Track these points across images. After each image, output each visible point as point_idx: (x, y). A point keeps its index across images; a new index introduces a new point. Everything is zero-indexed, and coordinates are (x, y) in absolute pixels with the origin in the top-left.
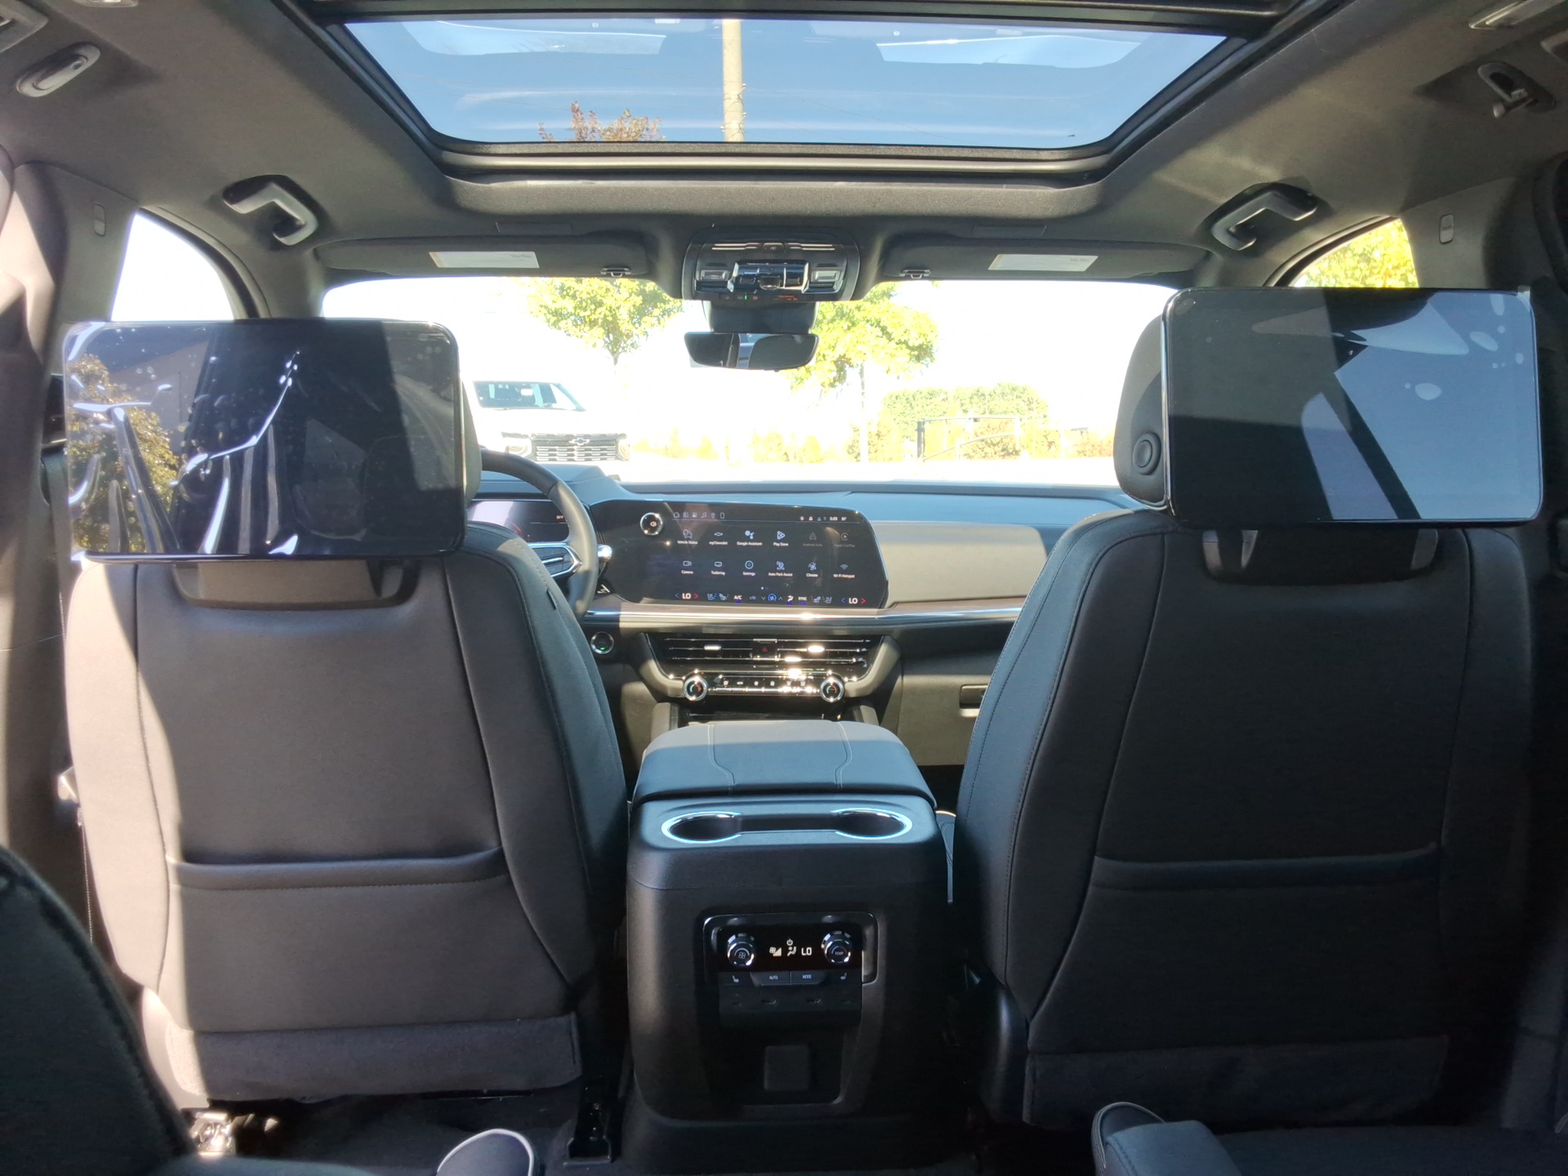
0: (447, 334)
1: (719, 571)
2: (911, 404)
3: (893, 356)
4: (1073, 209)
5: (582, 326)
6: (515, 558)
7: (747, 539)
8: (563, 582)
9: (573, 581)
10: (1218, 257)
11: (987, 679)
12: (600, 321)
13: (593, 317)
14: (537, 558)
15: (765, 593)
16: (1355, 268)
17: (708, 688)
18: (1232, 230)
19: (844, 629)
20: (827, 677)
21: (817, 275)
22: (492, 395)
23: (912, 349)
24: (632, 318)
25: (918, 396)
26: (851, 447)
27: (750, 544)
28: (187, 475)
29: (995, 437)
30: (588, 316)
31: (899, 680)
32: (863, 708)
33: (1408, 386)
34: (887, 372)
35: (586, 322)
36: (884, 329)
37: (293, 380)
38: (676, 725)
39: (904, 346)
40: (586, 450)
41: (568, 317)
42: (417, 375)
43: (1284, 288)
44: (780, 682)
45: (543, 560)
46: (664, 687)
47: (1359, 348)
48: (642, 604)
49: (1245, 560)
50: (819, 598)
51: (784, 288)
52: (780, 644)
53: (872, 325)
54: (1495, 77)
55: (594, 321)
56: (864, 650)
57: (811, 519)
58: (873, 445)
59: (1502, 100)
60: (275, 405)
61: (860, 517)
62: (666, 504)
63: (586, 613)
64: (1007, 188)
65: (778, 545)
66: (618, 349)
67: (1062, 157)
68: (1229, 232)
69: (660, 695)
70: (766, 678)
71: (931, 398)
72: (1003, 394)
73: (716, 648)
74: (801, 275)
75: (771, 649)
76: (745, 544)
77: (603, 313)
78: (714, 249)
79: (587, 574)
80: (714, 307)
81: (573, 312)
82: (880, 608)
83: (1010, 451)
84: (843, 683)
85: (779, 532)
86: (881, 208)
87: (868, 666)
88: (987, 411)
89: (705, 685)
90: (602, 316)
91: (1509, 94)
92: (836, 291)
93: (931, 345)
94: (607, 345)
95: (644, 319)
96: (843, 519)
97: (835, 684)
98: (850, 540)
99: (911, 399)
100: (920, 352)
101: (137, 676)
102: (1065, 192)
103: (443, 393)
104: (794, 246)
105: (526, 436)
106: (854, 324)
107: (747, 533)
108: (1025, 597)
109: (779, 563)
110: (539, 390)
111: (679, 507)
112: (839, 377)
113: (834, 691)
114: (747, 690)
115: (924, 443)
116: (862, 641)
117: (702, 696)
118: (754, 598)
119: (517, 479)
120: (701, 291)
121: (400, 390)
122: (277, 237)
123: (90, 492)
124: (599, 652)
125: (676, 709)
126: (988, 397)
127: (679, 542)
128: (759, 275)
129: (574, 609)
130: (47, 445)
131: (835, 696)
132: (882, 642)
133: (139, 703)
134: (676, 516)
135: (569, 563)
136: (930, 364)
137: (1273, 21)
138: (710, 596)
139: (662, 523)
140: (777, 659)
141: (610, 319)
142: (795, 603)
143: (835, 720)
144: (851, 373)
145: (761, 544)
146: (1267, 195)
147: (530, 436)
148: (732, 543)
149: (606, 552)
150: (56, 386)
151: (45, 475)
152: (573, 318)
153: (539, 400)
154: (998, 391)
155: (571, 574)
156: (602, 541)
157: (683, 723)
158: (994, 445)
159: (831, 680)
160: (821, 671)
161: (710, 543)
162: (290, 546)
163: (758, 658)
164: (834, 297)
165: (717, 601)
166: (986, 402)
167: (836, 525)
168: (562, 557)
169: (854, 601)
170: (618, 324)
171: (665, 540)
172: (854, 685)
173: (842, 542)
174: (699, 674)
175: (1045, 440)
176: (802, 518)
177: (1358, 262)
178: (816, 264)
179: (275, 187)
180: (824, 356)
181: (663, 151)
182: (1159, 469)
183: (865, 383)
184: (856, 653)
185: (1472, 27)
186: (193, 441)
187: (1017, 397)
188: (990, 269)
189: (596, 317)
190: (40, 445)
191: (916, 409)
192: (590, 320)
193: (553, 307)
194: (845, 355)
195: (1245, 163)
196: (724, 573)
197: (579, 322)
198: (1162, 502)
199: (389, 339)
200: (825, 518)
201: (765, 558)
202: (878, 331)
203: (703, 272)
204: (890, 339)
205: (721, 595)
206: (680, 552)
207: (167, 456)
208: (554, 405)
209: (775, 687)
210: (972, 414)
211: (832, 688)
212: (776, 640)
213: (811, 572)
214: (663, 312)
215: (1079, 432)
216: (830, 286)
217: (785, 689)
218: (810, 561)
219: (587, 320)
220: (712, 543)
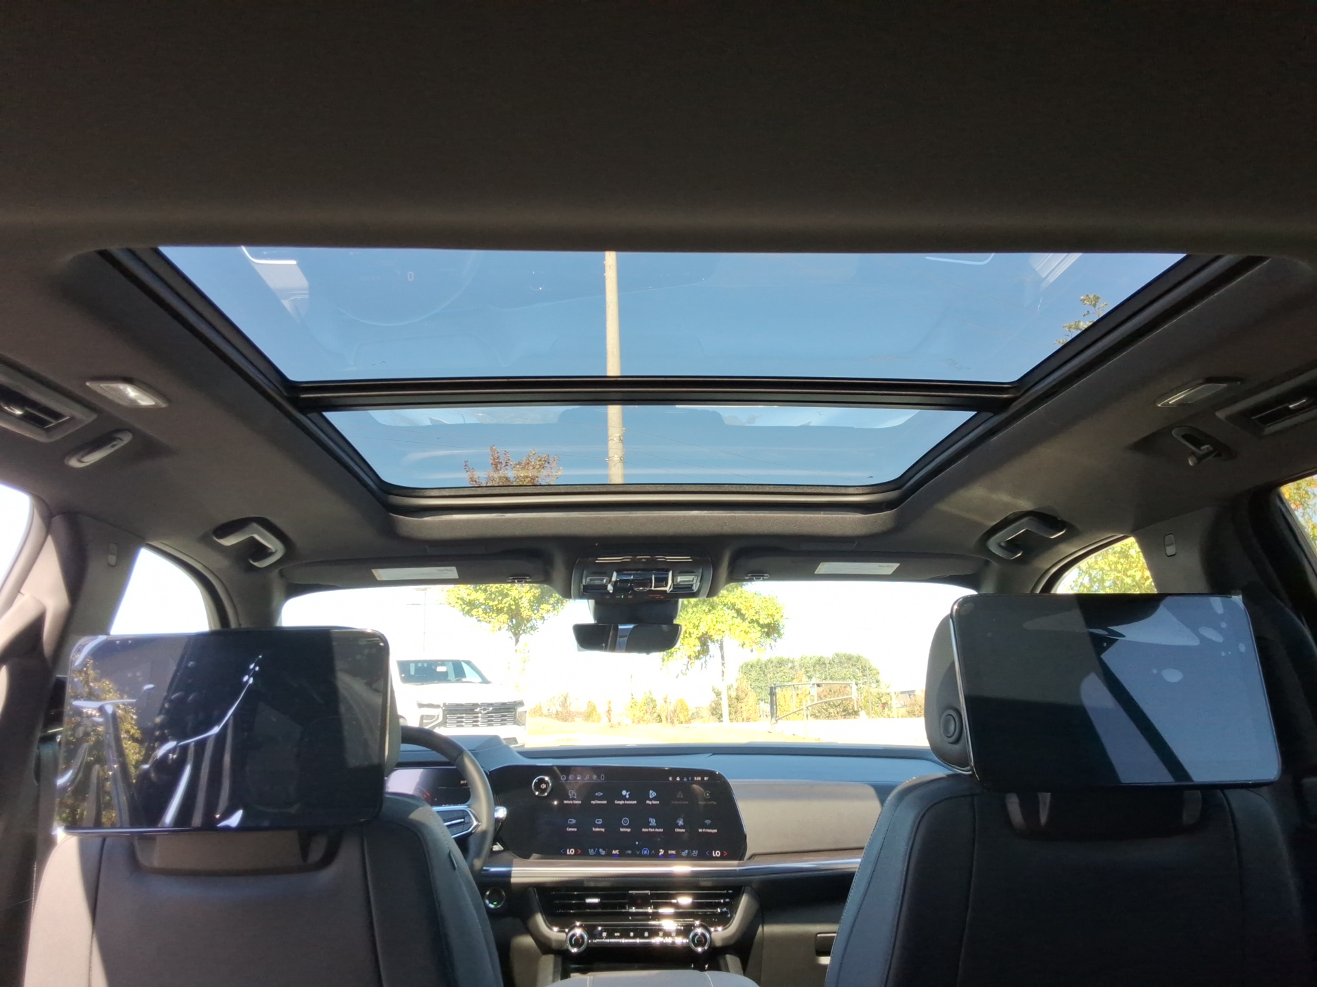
0: (382, 638)
1: (599, 828)
2: (764, 672)
3: (746, 633)
4: (876, 529)
5: (491, 614)
6: (423, 824)
7: (624, 798)
8: (462, 842)
9: (472, 840)
10: (995, 565)
11: (834, 927)
12: (505, 609)
13: (500, 606)
14: (439, 819)
15: (640, 848)
16: (1116, 563)
17: (589, 939)
18: (1003, 544)
19: (709, 881)
20: (695, 927)
21: (679, 579)
22: (412, 672)
23: (762, 626)
24: (532, 606)
25: (770, 665)
26: (714, 709)
27: (626, 802)
28: (157, 759)
29: (836, 699)
30: (496, 605)
31: (760, 929)
32: (728, 957)
33: (1155, 671)
34: (743, 645)
35: (494, 610)
36: (738, 612)
37: (254, 679)
38: (559, 976)
39: (755, 625)
40: (489, 717)
41: (480, 607)
42: (355, 672)
43: (1046, 594)
44: (654, 932)
45: (445, 822)
46: (548, 939)
47: (1111, 642)
48: (530, 860)
49: (1043, 819)
50: (686, 851)
51: (653, 588)
52: (653, 896)
53: (728, 608)
54: (1185, 437)
55: (501, 609)
56: (727, 900)
57: (678, 779)
58: (733, 708)
59: (1193, 453)
60: (236, 699)
61: (720, 776)
62: (556, 768)
63: (482, 870)
64: (824, 514)
65: (650, 803)
66: (519, 632)
67: (865, 492)
68: (1000, 546)
69: (545, 946)
70: (641, 929)
71: (780, 667)
72: (840, 662)
73: (596, 900)
74: (666, 580)
75: (645, 902)
76: (622, 802)
77: (508, 603)
78: (597, 561)
79: (484, 833)
80: (597, 603)
81: (484, 602)
82: (740, 860)
83: (850, 711)
84: (710, 933)
85: (651, 792)
86: (727, 529)
87: (732, 916)
88: (829, 677)
89: (586, 937)
90: (507, 605)
91: (1199, 448)
92: (695, 591)
93: (778, 624)
94: (510, 628)
95: (542, 606)
96: (706, 779)
97: (703, 935)
98: (712, 798)
99: (764, 667)
100: (769, 630)
101: (92, 938)
102: (869, 517)
103: (374, 686)
104: (660, 558)
105: (438, 706)
106: (713, 608)
107: (624, 793)
108: (862, 848)
109: (651, 820)
110: (452, 667)
111: (566, 770)
112: (703, 651)
113: (701, 941)
114: (624, 941)
115: (776, 705)
116: (726, 892)
117: (583, 947)
118: (630, 852)
119: (429, 749)
120: (586, 592)
121: (340, 685)
122: (252, 562)
123: (76, 775)
124: (492, 906)
125: (560, 959)
126: (828, 665)
127: (565, 802)
128: (633, 580)
129: (472, 867)
130: (45, 734)
131: (703, 945)
132: (743, 894)
133: (90, 962)
134: (563, 778)
135: (470, 824)
136: (778, 640)
137: (1011, 401)
138: (591, 851)
139: (550, 785)
140: (650, 910)
141: (513, 607)
142: (667, 857)
143: (702, 969)
144: (713, 648)
145: (635, 802)
146: (1024, 520)
147: (442, 706)
148: (611, 802)
149: (501, 813)
150: (60, 686)
151: (39, 759)
152: (483, 607)
153: (452, 676)
154: (836, 661)
155: (471, 833)
156: (499, 802)
157: (565, 975)
158: (836, 706)
159: (699, 931)
160: (689, 921)
161: (592, 802)
162: (235, 820)
163: (634, 910)
164: (693, 595)
165: (598, 856)
166: (827, 669)
167: (701, 783)
168: (464, 818)
169: (717, 854)
170: (520, 611)
171: (553, 801)
172: (719, 934)
173: (706, 800)
174: (581, 926)
175: (879, 702)
176: (671, 779)
177: (1119, 558)
178: (678, 572)
179: (255, 525)
180: (690, 633)
181: (559, 491)
182: (962, 741)
183: (725, 656)
184: (720, 903)
185: (1159, 405)
186: (166, 731)
187: (852, 665)
188: (816, 573)
189: (503, 606)
190: (39, 735)
191: (769, 676)
192: (497, 608)
193: (467, 599)
194: (707, 632)
195: (1005, 498)
196: (603, 830)
197: (489, 610)
198: (969, 768)
199: (335, 643)
200: (690, 778)
201: (639, 815)
202: (733, 613)
203: (588, 579)
204: (744, 619)
205: (601, 850)
206: (565, 810)
207: (132, 731)
208: (464, 680)
209: (648, 938)
210: (814, 680)
211: (700, 937)
212: (648, 892)
213: (680, 828)
214: (557, 600)
215: (907, 695)
216: (690, 587)
217: (657, 940)
218: (679, 817)
219: (495, 608)
220: (593, 802)
